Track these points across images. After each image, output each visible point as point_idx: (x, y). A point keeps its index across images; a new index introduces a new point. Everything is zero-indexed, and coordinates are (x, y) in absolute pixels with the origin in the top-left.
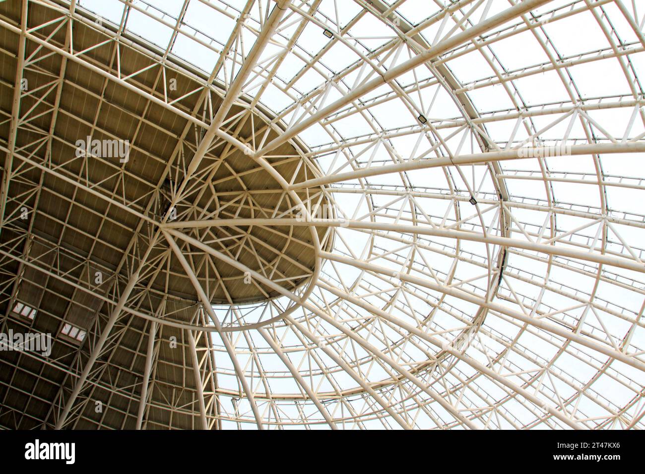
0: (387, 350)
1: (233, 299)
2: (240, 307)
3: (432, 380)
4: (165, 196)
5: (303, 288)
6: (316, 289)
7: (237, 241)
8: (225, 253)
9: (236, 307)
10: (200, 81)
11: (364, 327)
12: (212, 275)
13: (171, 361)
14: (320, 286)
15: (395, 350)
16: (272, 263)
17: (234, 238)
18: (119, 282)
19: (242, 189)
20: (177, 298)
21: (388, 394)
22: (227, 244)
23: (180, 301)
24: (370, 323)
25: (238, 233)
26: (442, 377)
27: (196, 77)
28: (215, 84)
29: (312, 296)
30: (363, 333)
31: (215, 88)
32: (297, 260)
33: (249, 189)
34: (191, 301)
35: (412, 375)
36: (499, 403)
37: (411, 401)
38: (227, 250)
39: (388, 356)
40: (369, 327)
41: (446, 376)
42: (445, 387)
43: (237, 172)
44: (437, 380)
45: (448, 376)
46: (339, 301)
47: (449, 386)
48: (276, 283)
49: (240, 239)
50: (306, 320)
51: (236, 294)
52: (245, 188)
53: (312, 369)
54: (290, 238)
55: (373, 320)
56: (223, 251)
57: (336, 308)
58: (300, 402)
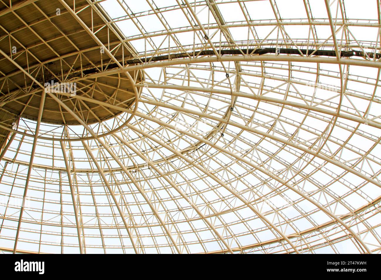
6: (139, 104)
7: (89, 87)
8: (85, 96)
11: (172, 120)
14: (143, 102)
16: (113, 96)
17: (88, 86)
21: (191, 155)
22: (85, 91)
24: (175, 117)
25: (90, 83)
36: (257, 144)
37: (205, 156)
38: (86, 94)
40: (175, 119)
46: (156, 109)
48: (118, 106)
49: (91, 86)
50: (138, 123)
53: (147, 149)
54: (120, 78)
55: (177, 114)
56: (83, 95)
58: (90, 174)
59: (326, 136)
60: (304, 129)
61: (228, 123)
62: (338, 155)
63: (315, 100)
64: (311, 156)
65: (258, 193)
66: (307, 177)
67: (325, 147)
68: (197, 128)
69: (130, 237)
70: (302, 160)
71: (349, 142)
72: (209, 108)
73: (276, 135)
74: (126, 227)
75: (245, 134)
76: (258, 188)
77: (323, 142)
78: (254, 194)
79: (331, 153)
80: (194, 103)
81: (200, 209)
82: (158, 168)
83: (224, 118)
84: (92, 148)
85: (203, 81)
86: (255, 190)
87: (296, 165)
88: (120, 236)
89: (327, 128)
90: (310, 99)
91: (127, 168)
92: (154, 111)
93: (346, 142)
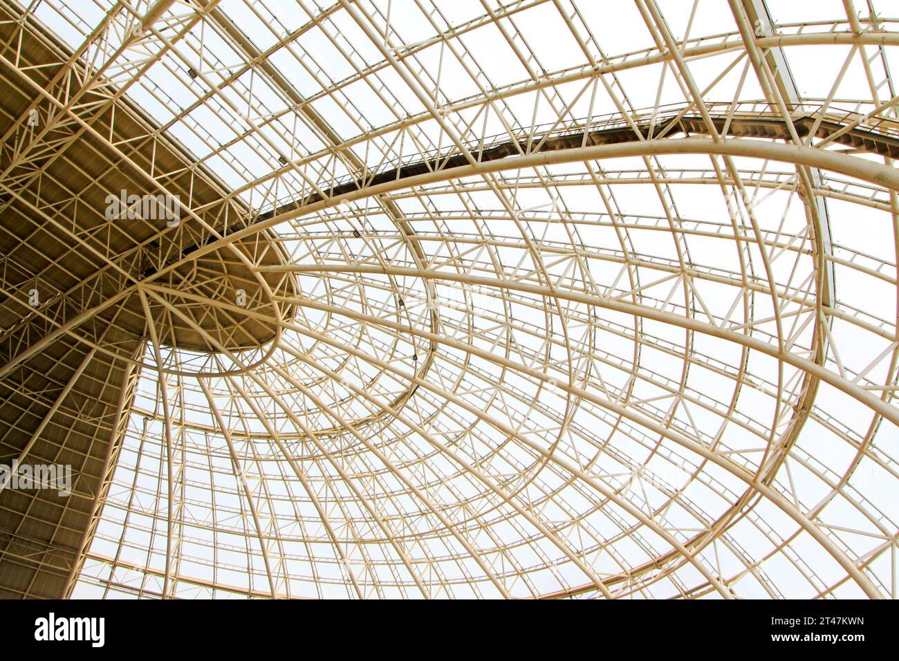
0: (334, 405)
1: (177, 342)
2: (181, 351)
3: (372, 433)
4: (148, 257)
5: (267, 347)
6: (278, 350)
9: (178, 350)
10: (222, 192)
12: (167, 322)
13: (93, 376)
14: (283, 349)
15: (343, 406)
18: (66, 305)
19: (223, 271)
20: (121, 329)
23: (124, 332)
26: (380, 432)
27: (219, 188)
28: (235, 199)
29: (274, 355)
30: (316, 389)
31: (232, 202)
32: (250, 332)
33: (229, 273)
34: (135, 335)
35: (353, 428)
36: (426, 457)
39: (335, 410)
40: (322, 384)
41: (384, 431)
42: (381, 438)
43: (224, 258)
44: (377, 434)
45: (386, 431)
47: (385, 439)
51: (182, 339)
52: (226, 272)
57: (294, 367)
58: (210, 434)
59: (531, 476)
60: (501, 456)
61: (397, 417)
62: (540, 507)
63: (527, 423)
64: (501, 500)
65: (412, 526)
66: (484, 526)
67: (524, 491)
68: (349, 406)
69: (264, 555)
70: (485, 500)
71: (560, 493)
72: (377, 386)
73: (460, 454)
74: (259, 536)
75: (415, 437)
76: (413, 519)
77: (523, 484)
78: (405, 525)
79: (529, 499)
80: (356, 371)
81: (333, 526)
82: (285, 445)
83: (392, 406)
84: (215, 392)
85: (380, 345)
86: (408, 519)
87: (475, 504)
88: (248, 552)
89: (533, 466)
90: (521, 418)
91: (233, 432)
92: (295, 363)
93: (554, 492)
